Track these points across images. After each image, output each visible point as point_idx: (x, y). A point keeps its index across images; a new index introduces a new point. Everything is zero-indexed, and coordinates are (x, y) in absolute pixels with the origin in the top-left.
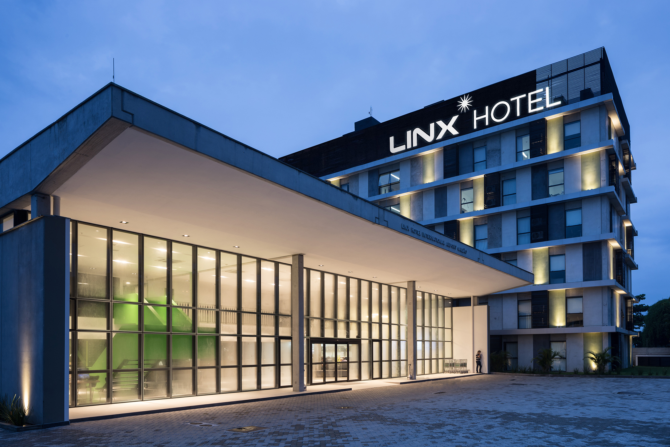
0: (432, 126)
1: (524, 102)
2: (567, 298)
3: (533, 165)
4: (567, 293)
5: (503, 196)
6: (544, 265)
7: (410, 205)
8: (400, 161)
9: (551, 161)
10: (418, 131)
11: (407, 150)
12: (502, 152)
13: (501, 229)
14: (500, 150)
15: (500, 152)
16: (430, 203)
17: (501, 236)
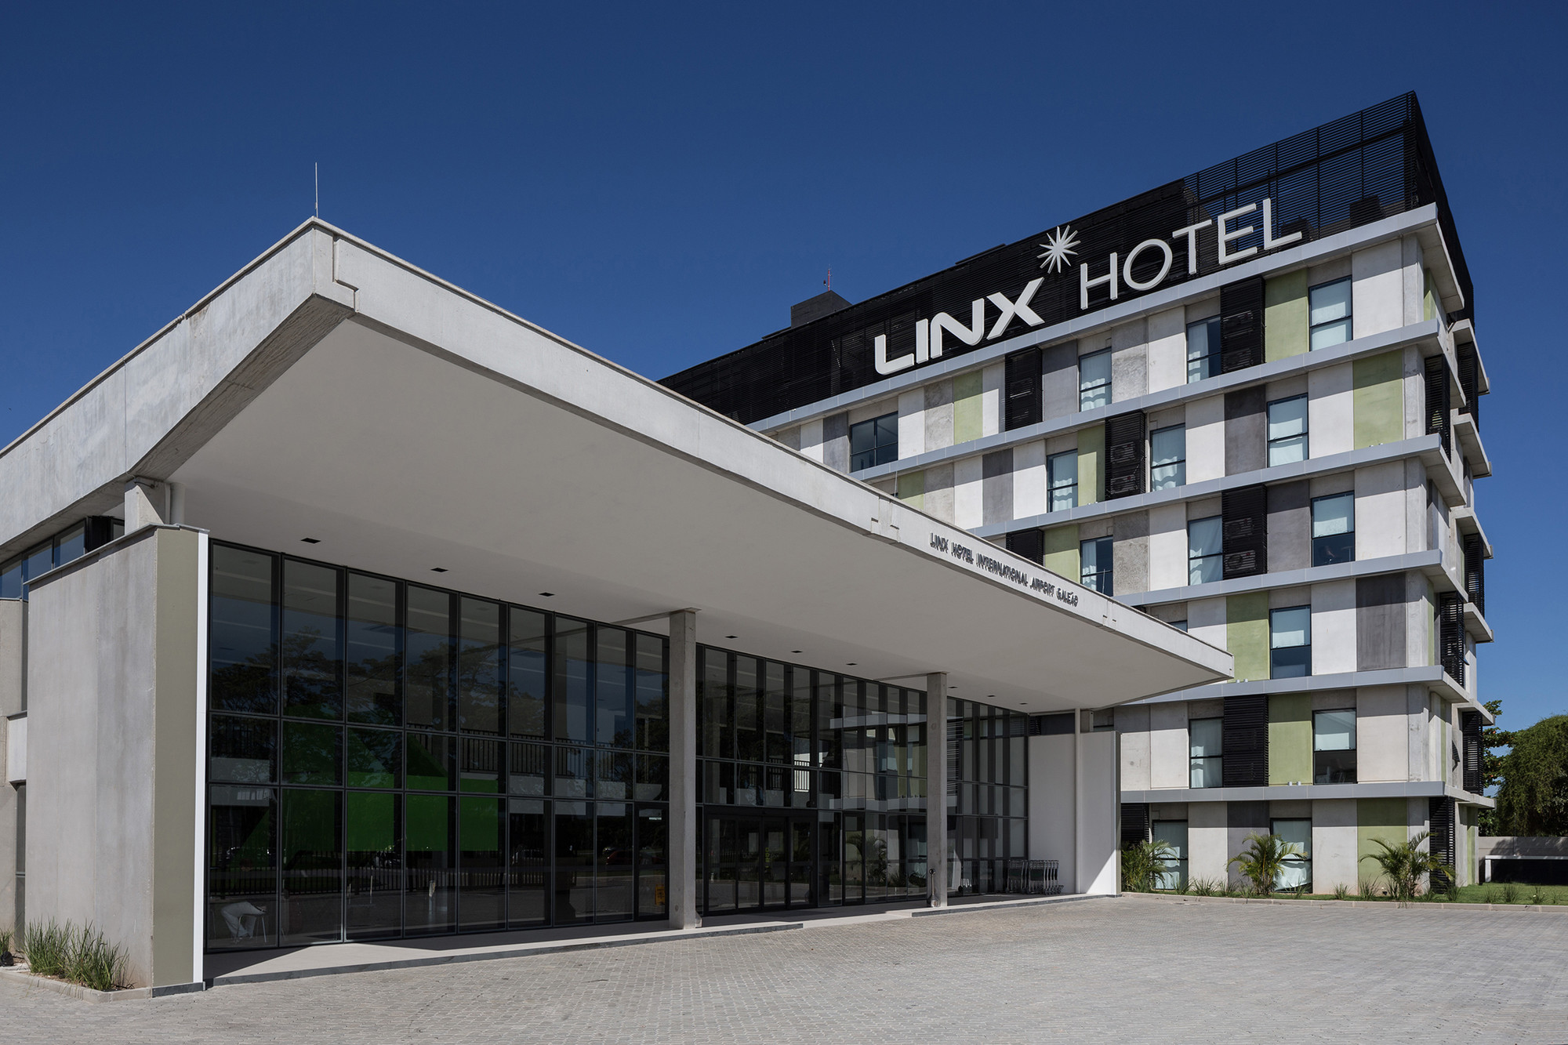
0: (978, 305)
1: (1207, 237)
2: (1315, 713)
3: (1228, 391)
4: (1316, 701)
5: (1153, 467)
7: (923, 496)
8: (900, 392)
9: (1276, 379)
10: (943, 320)
12: (1151, 360)
13: (1147, 547)
14: (1144, 357)
15: (1146, 362)
16: (970, 488)
17: (1146, 565)
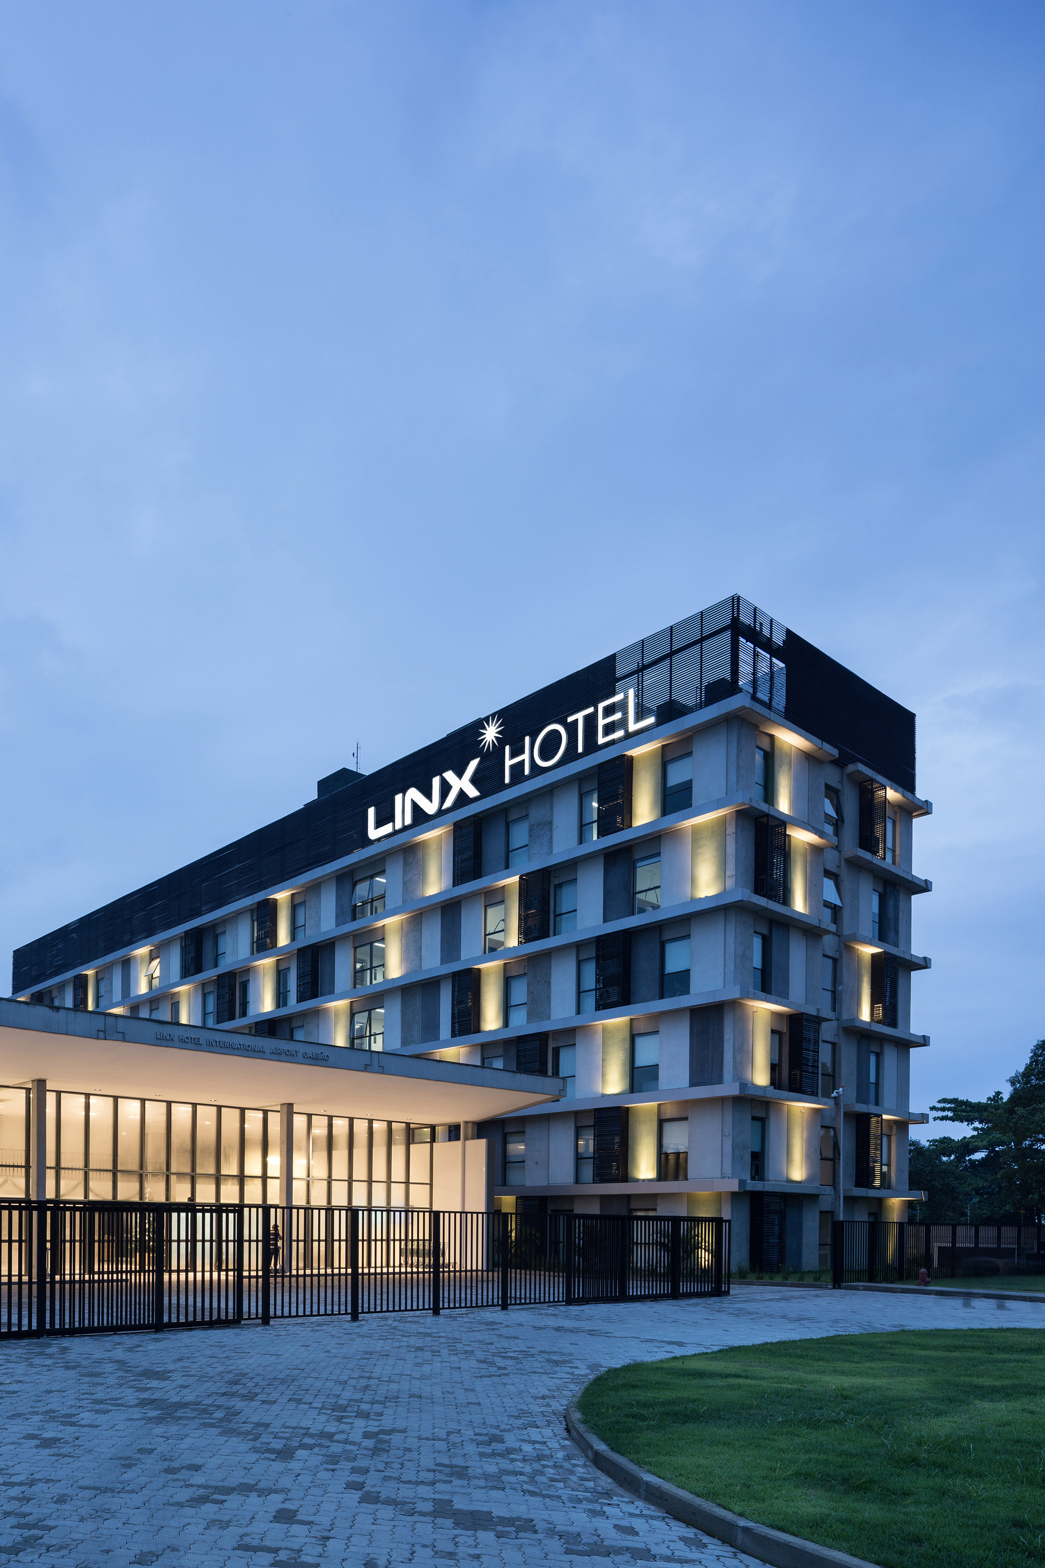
0: (436, 781)
1: (591, 721)
2: (661, 1123)
3: (606, 851)
4: (663, 1111)
5: (556, 916)
6: (621, 1055)
7: (401, 940)
8: (387, 853)
9: (639, 841)
10: (413, 794)
11: (395, 833)
12: (554, 827)
13: (549, 982)
14: (551, 823)
15: (551, 828)
16: (433, 934)
17: (549, 997)
